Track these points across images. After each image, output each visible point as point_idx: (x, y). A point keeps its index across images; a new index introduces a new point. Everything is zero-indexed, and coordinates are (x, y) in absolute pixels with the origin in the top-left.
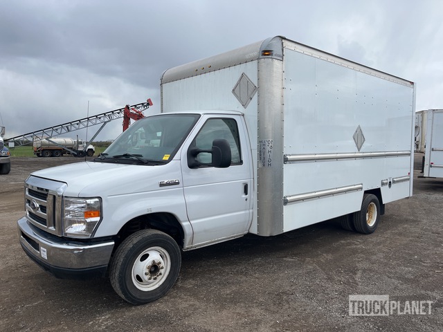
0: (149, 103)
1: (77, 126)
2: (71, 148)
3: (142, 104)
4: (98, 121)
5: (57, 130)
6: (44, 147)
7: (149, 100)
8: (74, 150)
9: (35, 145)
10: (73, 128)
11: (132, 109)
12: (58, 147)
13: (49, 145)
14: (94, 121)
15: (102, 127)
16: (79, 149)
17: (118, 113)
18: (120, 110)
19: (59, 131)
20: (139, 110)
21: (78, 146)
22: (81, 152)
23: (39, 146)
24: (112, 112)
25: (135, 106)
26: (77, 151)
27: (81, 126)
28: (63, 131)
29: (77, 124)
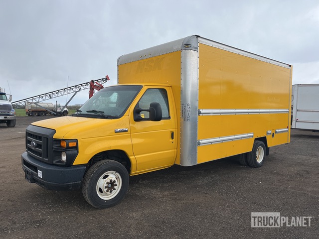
0: (107, 79)
1: (56, 95)
2: (52, 110)
3: (102, 79)
4: (71, 91)
5: (42, 97)
6: (33, 109)
7: (107, 77)
8: (54, 112)
9: (27, 108)
10: (54, 96)
11: (96, 83)
12: (43, 109)
13: (37, 108)
14: (62, 93)
15: (74, 95)
16: (58, 111)
17: (86, 86)
18: (87, 83)
19: (44, 98)
20: (100, 83)
21: (57, 109)
22: (59, 112)
23: (30, 108)
24: (81, 85)
25: (97, 80)
26: (56, 112)
27: (59, 94)
28: (47, 98)
29: (57, 93)
